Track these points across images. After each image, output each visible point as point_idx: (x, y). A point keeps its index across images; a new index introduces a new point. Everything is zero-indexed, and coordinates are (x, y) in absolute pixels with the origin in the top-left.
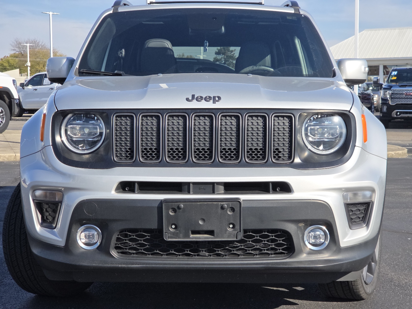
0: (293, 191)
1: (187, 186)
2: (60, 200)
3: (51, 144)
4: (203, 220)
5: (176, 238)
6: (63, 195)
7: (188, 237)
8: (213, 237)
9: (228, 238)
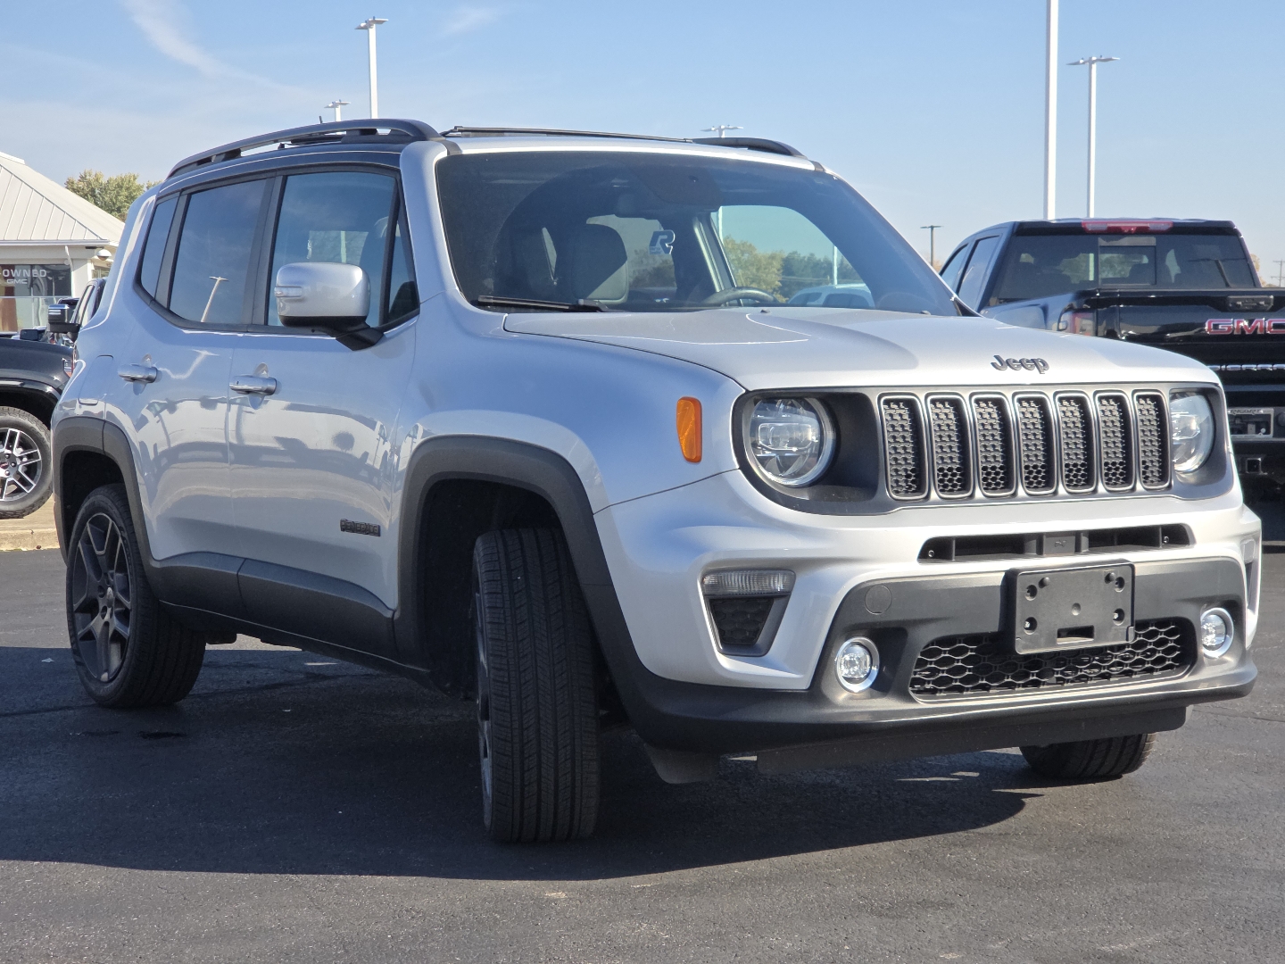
0: (1194, 542)
1: (1035, 541)
2: (787, 590)
3: (738, 467)
4: (1077, 606)
5: (1033, 648)
6: (795, 575)
7: (1054, 644)
8: (1091, 640)
9: (1113, 640)
